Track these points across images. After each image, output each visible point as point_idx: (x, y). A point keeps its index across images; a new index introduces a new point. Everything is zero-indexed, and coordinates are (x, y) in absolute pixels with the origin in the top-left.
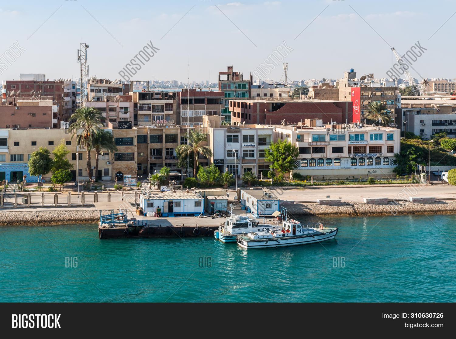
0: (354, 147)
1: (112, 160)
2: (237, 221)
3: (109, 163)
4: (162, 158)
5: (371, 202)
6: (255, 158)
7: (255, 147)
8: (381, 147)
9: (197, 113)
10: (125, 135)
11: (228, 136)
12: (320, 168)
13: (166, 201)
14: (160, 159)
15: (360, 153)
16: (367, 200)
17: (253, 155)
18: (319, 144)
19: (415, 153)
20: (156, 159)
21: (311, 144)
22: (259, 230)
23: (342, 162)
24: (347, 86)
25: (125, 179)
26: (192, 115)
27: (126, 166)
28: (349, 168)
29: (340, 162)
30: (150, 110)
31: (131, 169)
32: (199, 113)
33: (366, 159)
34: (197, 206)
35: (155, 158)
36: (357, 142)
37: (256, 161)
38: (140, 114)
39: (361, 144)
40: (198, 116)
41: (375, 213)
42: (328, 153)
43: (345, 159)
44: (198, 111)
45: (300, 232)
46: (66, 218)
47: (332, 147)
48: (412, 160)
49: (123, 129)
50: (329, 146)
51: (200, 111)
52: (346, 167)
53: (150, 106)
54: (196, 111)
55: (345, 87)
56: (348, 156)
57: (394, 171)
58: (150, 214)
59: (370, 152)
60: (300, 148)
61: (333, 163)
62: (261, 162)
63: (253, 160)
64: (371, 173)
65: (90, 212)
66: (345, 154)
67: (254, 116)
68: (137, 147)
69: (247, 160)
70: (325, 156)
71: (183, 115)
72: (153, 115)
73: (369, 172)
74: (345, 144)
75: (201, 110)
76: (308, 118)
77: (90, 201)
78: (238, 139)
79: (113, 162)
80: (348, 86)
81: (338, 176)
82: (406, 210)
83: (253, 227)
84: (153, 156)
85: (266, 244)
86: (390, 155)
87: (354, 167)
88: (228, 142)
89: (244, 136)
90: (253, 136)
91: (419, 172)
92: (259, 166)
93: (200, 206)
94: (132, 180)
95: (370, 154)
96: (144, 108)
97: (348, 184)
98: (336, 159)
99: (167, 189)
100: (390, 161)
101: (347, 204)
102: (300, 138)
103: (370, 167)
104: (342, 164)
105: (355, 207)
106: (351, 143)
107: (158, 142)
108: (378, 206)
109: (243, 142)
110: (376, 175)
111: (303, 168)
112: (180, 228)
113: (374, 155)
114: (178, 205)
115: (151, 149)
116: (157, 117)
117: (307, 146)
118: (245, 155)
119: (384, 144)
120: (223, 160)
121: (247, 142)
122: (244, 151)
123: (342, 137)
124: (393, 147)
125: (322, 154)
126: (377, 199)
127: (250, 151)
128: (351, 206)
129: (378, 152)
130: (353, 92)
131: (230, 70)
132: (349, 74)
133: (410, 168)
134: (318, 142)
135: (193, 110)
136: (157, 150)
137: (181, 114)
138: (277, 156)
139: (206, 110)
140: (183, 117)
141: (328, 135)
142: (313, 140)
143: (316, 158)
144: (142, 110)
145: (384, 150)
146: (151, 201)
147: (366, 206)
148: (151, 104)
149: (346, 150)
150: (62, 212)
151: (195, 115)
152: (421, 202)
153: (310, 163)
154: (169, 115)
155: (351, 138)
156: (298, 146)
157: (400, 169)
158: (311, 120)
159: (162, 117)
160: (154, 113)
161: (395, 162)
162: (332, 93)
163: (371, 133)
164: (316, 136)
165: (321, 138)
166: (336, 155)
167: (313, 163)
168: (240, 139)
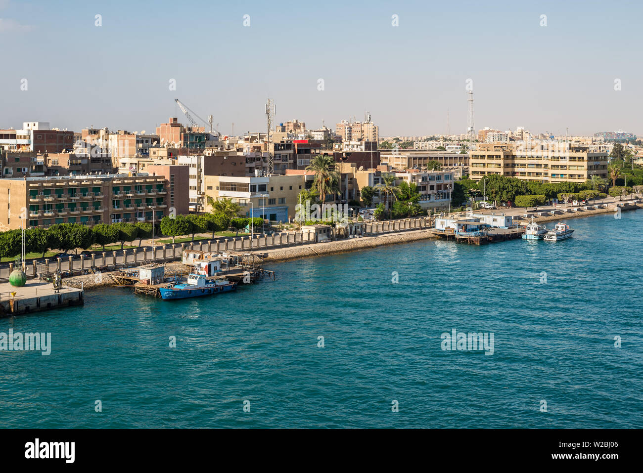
18: (425, 183)
21: (422, 183)
23: (431, 197)
42: (428, 190)
43: (433, 195)
50: (429, 185)
52: (432, 201)
59: (444, 189)
64: (442, 205)
66: (435, 190)
70: (427, 193)
74: (435, 183)
117: (420, 185)
119: (449, 182)
124: (451, 185)
125: (425, 191)
129: (447, 189)
141: (428, 176)
149: (435, 187)
163: (445, 174)
166: (431, 192)
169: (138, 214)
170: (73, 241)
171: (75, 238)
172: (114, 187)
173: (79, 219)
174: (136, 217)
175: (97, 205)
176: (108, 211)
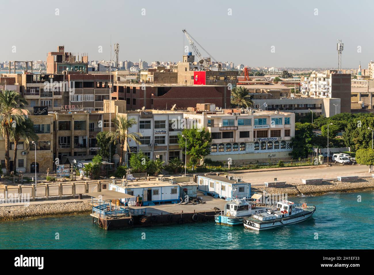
0: (257, 131)
1: (27, 149)
2: (240, 204)
3: (25, 153)
4: (70, 147)
5: (309, 182)
6: (166, 144)
7: (166, 133)
8: (280, 131)
9: (86, 97)
10: (41, 121)
11: (141, 122)
12: (228, 153)
13: (145, 189)
14: (68, 148)
15: (263, 137)
16: (306, 181)
17: (163, 142)
18: (229, 128)
19: (309, 136)
20: (64, 148)
21: (222, 129)
22: (256, 212)
23: (247, 146)
24: (188, 70)
25: (58, 170)
26: (81, 100)
27: (42, 157)
28: (253, 153)
29: (245, 147)
30: (38, 94)
31: (47, 159)
32: (88, 97)
33: (267, 143)
34: (173, 193)
35: (62, 147)
36: (261, 127)
37: (167, 147)
38: (28, 98)
39: (264, 128)
40: (87, 101)
41: (316, 193)
42: (236, 137)
43: (249, 143)
44: (87, 95)
45: (294, 212)
46: (41, 213)
47: (240, 132)
48: (308, 143)
49: (39, 115)
50: (238, 131)
51: (88, 95)
52: (250, 151)
53: (38, 89)
54: (85, 95)
55: (186, 70)
56: (253, 141)
57: (290, 154)
58: (132, 204)
59: (271, 136)
60: (212, 133)
61: (239, 148)
62: (171, 148)
63: (164, 146)
64: (271, 157)
65: (62, 205)
66: (251, 139)
67: (141, 100)
68: (53, 135)
69: (159, 146)
70: (234, 141)
71: (72, 99)
72: (41, 99)
73: (269, 155)
74: (251, 129)
75: (90, 95)
76: (200, 103)
77: (41, 194)
78: (150, 125)
79: (28, 152)
80: (190, 70)
81: (243, 161)
82: (339, 189)
83: (252, 209)
84: (61, 145)
85: (274, 225)
86: (287, 138)
87: (257, 151)
88: (140, 128)
89: (156, 122)
90: (164, 122)
91: (314, 154)
92: (170, 152)
93: (176, 193)
94: (65, 170)
95: (271, 138)
96: (32, 92)
97: (262, 168)
98: (242, 144)
99: (133, 177)
100: (286, 144)
101: (290, 186)
102: (210, 123)
103: (270, 151)
104: (247, 149)
105: (298, 188)
106: (256, 127)
107: (67, 129)
108: (315, 186)
109: (155, 128)
110: (275, 158)
111: (213, 154)
112: (180, 215)
113: (274, 139)
114: (156, 192)
115: (59, 137)
116: (45, 102)
117: (218, 131)
118: (157, 142)
119: (283, 128)
120: (136, 148)
121: (159, 128)
122: (156, 137)
123: (247, 122)
124: (289, 130)
125: (231, 139)
126: (315, 180)
127: (161, 137)
128: (294, 188)
129: (278, 136)
130: (197, 76)
131: (61, 51)
132: (189, 57)
133: (306, 150)
134: (228, 127)
135: (82, 95)
136: (65, 138)
137: (70, 99)
138: (193, 142)
139: (95, 94)
140: (72, 101)
141: (236, 120)
142: (223, 125)
143: (224, 143)
144: (30, 94)
145: (283, 134)
146: (132, 190)
147: (306, 186)
148: (39, 87)
149: (251, 134)
150: (33, 207)
151: (84, 99)
152: (348, 181)
153: (219, 148)
154: (57, 99)
155: (255, 123)
156: (210, 131)
157: (298, 152)
158: (205, 105)
159: (50, 102)
160: (43, 98)
161: (291, 145)
162: (171, 77)
163: (273, 117)
164: (226, 121)
165: (230, 123)
166: (243, 140)
167: (222, 148)
168: (152, 124)
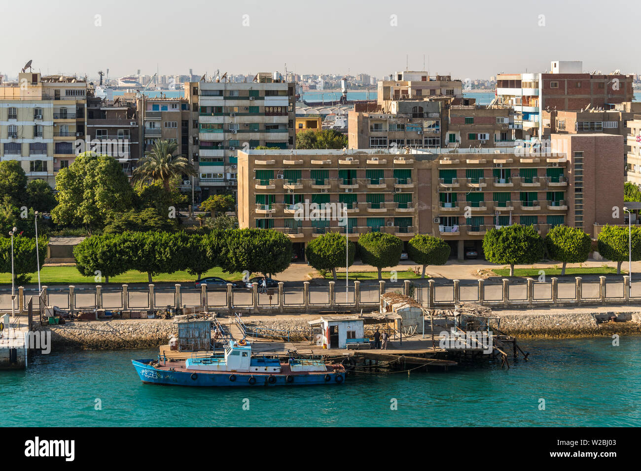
169: (497, 219)
170: (232, 258)
171: (235, 253)
172: (440, 170)
173: (365, 222)
174: (495, 223)
175: (404, 200)
176: (430, 212)
